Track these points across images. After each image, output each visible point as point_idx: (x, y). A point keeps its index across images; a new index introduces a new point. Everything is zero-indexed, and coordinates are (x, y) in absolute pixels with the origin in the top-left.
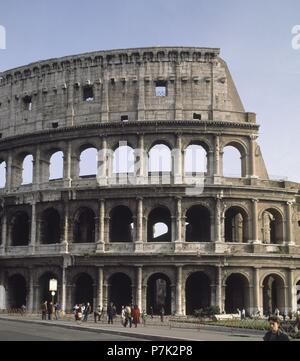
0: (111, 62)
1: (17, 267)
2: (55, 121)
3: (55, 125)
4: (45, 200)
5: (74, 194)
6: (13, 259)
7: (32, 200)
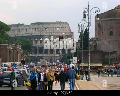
7: (38, 47)
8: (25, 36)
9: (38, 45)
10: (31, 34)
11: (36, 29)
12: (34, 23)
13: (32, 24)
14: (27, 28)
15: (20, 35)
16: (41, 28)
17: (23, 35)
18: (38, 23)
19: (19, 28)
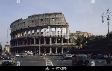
0: (45, 15)
1: (32, 48)
2: (37, 25)
4: (36, 37)
5: (40, 37)
8: (24, 29)
11: (32, 21)
12: (31, 16)
13: (29, 17)
14: (25, 21)
15: (20, 29)
16: (38, 20)
17: (22, 28)
18: (34, 16)
19: (19, 22)
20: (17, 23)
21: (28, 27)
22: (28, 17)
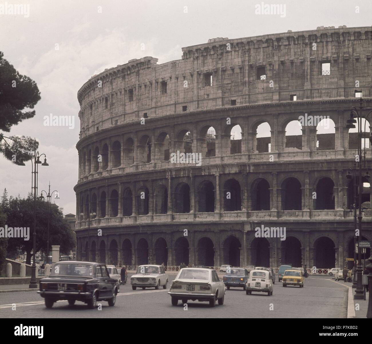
0: (280, 44)
1: (205, 231)
2: (233, 99)
3: (234, 102)
4: (227, 172)
5: (252, 168)
6: (202, 224)
7: (216, 172)
8: (157, 120)
9: (218, 161)
10: (185, 108)
11: (207, 76)
12: (198, 49)
13: (188, 52)
14: (166, 75)
15: (134, 119)
16: (237, 70)
19: (133, 80)
20: (119, 84)
21: (180, 110)
22: (182, 53)
